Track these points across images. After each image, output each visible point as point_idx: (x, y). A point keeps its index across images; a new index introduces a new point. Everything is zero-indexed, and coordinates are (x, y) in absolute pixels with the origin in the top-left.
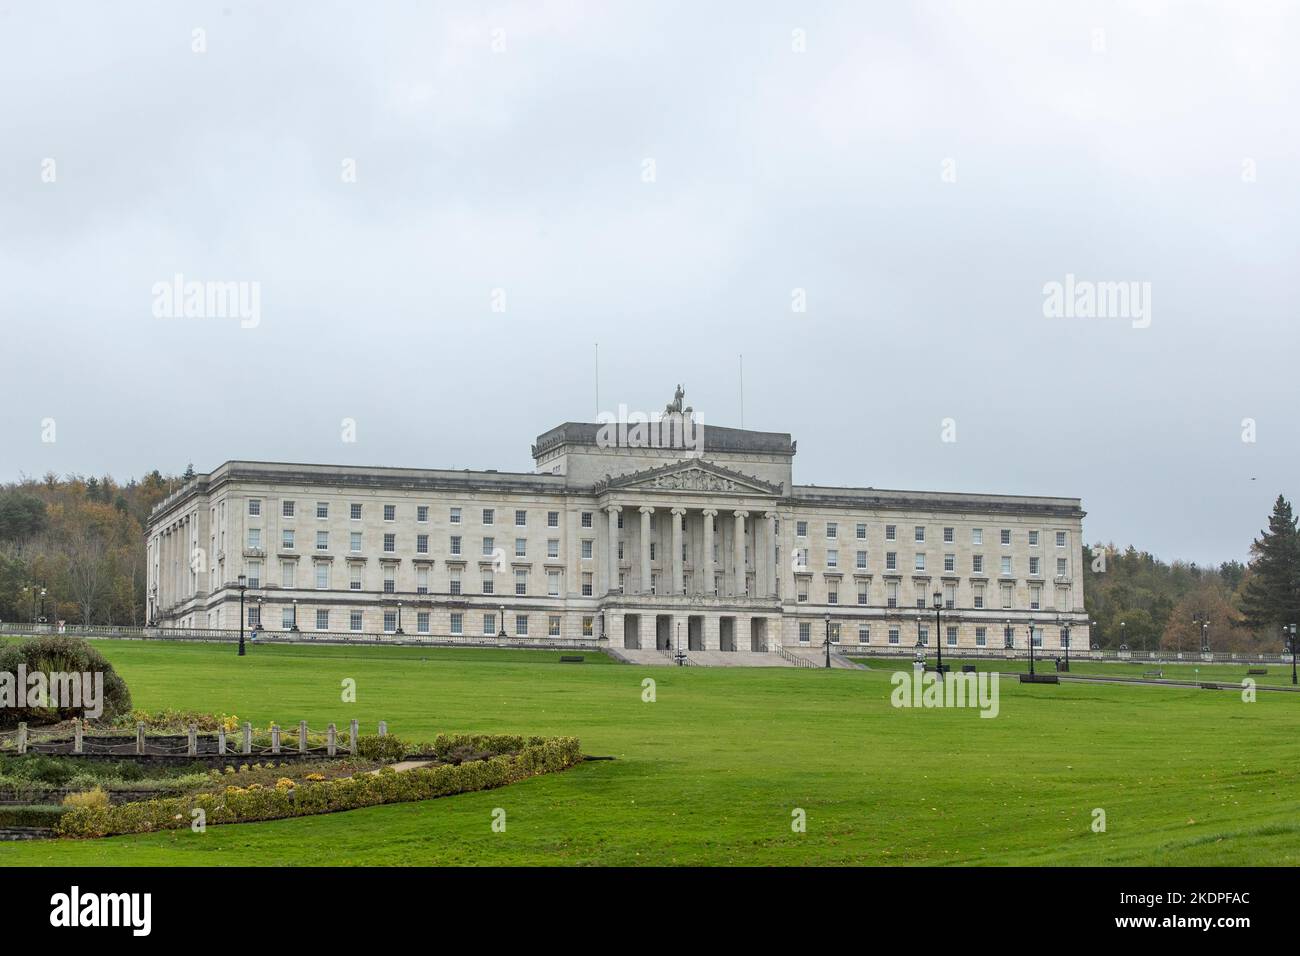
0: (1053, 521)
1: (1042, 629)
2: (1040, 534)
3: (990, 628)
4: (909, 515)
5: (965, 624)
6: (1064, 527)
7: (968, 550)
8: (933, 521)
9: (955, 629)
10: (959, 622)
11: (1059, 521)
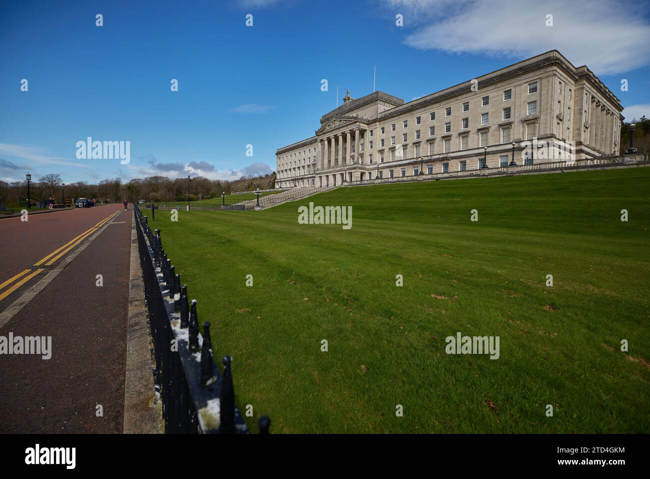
0: (523, 77)
1: (508, 155)
2: (513, 90)
3: (468, 161)
4: (427, 108)
5: (452, 161)
6: (534, 79)
7: (459, 117)
8: (439, 108)
9: (448, 164)
10: (448, 160)
11: (531, 74)
